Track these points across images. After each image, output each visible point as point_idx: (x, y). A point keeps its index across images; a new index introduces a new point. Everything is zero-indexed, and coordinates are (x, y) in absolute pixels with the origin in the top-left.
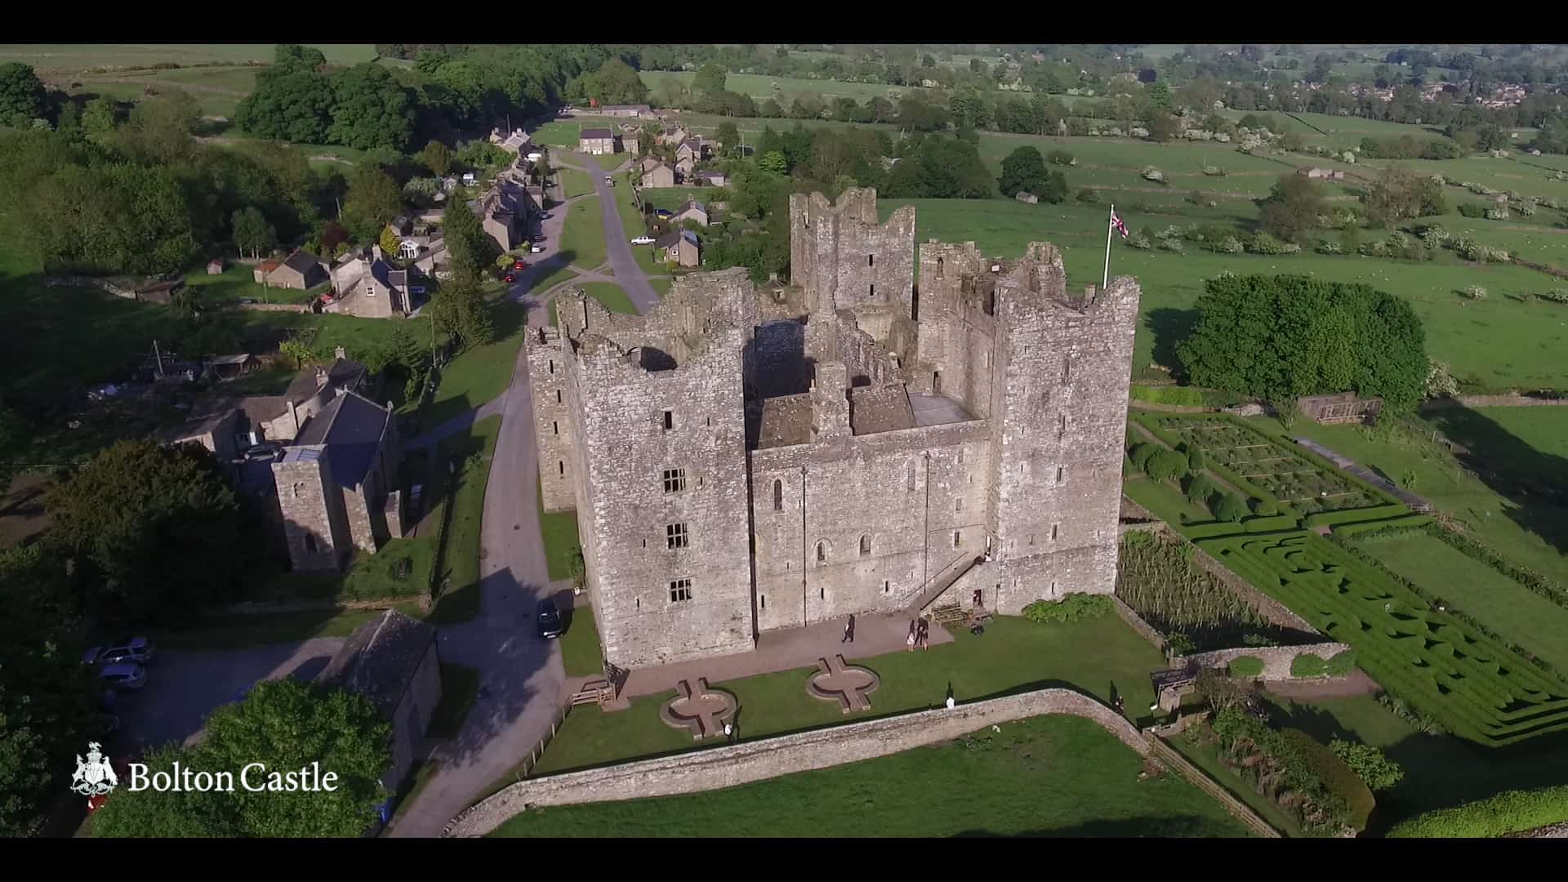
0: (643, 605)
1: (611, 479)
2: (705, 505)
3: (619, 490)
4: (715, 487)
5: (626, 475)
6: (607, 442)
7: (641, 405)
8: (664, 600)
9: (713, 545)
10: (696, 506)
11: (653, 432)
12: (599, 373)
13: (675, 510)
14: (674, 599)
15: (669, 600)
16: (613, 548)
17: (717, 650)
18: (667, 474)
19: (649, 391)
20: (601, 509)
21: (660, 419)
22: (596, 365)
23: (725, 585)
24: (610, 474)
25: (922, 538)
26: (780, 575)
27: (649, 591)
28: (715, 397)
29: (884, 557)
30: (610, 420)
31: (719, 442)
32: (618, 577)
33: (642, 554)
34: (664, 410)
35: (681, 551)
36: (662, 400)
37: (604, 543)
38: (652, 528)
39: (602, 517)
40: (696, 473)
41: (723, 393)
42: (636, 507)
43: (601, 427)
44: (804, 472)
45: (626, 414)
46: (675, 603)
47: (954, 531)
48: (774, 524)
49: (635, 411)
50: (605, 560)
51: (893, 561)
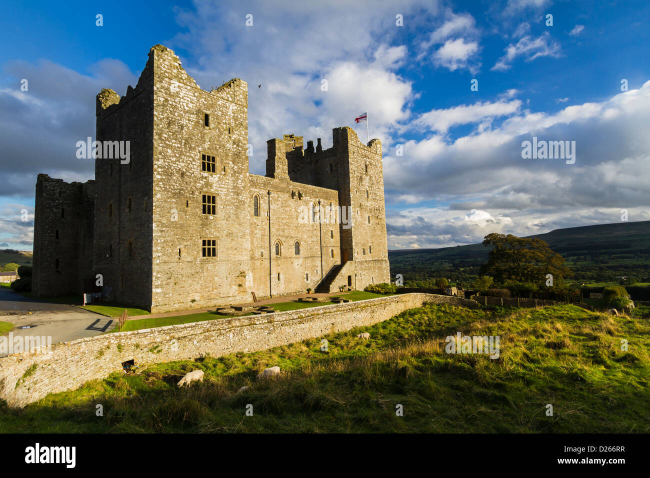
0: (183, 254)
1: (168, 146)
2: (226, 186)
3: (172, 157)
4: (232, 176)
5: (178, 147)
6: (167, 118)
7: (192, 102)
8: (198, 252)
9: (229, 217)
10: (221, 185)
11: (198, 122)
12: (166, 67)
13: (208, 184)
14: (204, 255)
15: (201, 253)
16: (166, 201)
17: (230, 299)
18: (204, 157)
19: (196, 94)
20: (159, 167)
21: (202, 117)
22: (164, 60)
23: (236, 249)
24: (167, 142)
25: (319, 249)
26: (258, 259)
27: (189, 243)
28: (234, 116)
29: (306, 258)
30: (170, 102)
31: (235, 146)
32: (166, 227)
33: (186, 212)
34: (205, 111)
35: (211, 217)
36: (204, 105)
37: (159, 196)
38: (193, 193)
39: (159, 174)
40: (222, 162)
41: (237, 116)
42: (183, 175)
43: (163, 105)
44: (269, 193)
45: (181, 103)
46: (205, 258)
47: (331, 248)
48: (255, 223)
49: (187, 104)
50: (158, 210)
51: (309, 261)
